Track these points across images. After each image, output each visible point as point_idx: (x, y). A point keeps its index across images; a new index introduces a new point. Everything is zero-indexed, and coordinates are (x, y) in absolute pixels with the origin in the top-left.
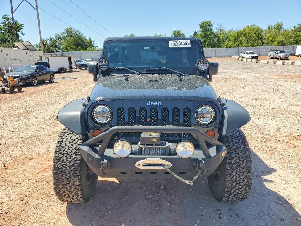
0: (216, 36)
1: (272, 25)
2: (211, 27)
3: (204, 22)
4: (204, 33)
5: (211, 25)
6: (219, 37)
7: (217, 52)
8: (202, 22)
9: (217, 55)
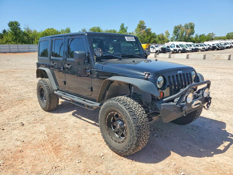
0: (25, 34)
1: (63, 30)
2: (19, 27)
3: (11, 22)
4: (14, 31)
5: (18, 25)
6: (28, 36)
7: (30, 47)
8: (10, 21)
9: (31, 50)
